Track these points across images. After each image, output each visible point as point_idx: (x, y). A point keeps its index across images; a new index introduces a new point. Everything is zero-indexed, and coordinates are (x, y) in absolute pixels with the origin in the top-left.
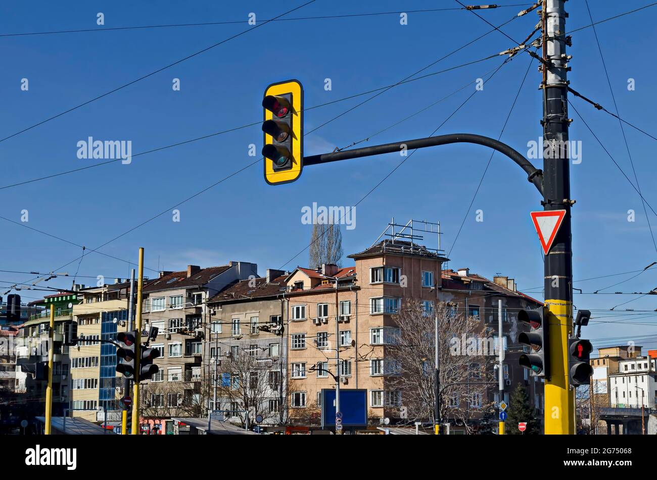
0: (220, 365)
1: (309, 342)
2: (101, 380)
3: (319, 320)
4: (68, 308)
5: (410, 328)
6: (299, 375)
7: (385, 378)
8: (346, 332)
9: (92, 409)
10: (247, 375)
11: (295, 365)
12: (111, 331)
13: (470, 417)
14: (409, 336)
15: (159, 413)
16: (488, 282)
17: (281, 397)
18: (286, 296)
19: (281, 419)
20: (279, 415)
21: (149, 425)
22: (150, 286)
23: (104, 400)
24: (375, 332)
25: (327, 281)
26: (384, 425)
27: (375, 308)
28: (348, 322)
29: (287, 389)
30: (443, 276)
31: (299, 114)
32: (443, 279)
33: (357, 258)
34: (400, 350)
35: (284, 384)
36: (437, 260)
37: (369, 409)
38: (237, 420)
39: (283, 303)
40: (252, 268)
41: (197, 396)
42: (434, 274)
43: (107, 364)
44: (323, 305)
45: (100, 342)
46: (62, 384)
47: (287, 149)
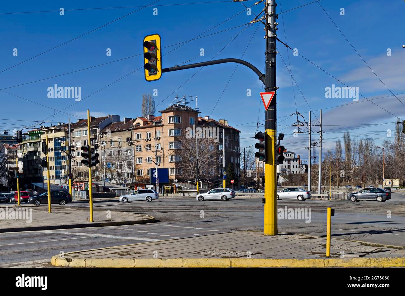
0: (106, 159)
1: (143, 149)
2: (56, 167)
3: (147, 139)
4: (39, 136)
5: (185, 142)
6: (139, 162)
7: (175, 163)
8: (159, 144)
9: (52, 179)
10: (117, 163)
11: (137, 159)
12: (58, 146)
13: (210, 178)
14: (185, 145)
15: (82, 180)
16: (217, 122)
17: (132, 172)
18: (133, 129)
19: (133, 181)
20: (132, 179)
21: (77, 185)
22: (74, 126)
23: (57, 175)
24: (171, 144)
25: (150, 122)
26: (175, 182)
27: (171, 133)
28: (159, 140)
29: (135, 168)
30: (198, 120)
31: (159, 50)
32: (198, 121)
33: (163, 112)
34: (181, 151)
35: (133, 166)
36: (196, 113)
37: (169, 176)
38: (115, 182)
39: (132, 132)
40: (118, 117)
41: (97, 172)
42: (195, 119)
43: (57, 160)
44: (148, 133)
45: (54, 151)
46: (39, 169)
47: (155, 66)
